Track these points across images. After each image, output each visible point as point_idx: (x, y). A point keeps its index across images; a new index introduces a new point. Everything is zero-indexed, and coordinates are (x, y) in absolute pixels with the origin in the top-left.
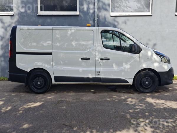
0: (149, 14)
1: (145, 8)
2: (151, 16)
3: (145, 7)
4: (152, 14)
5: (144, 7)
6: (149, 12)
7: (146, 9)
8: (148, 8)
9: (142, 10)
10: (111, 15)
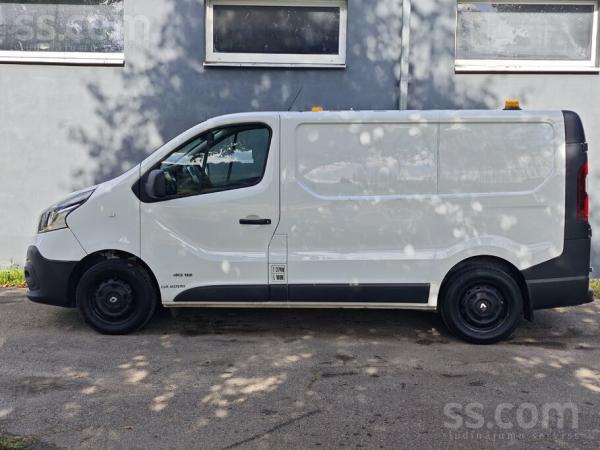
0: (588, 65)
1: (573, 47)
2: (596, 73)
3: (573, 42)
4: (597, 66)
5: (569, 43)
6: (588, 58)
7: (579, 50)
8: (583, 47)
9: (564, 52)
10: (458, 69)
